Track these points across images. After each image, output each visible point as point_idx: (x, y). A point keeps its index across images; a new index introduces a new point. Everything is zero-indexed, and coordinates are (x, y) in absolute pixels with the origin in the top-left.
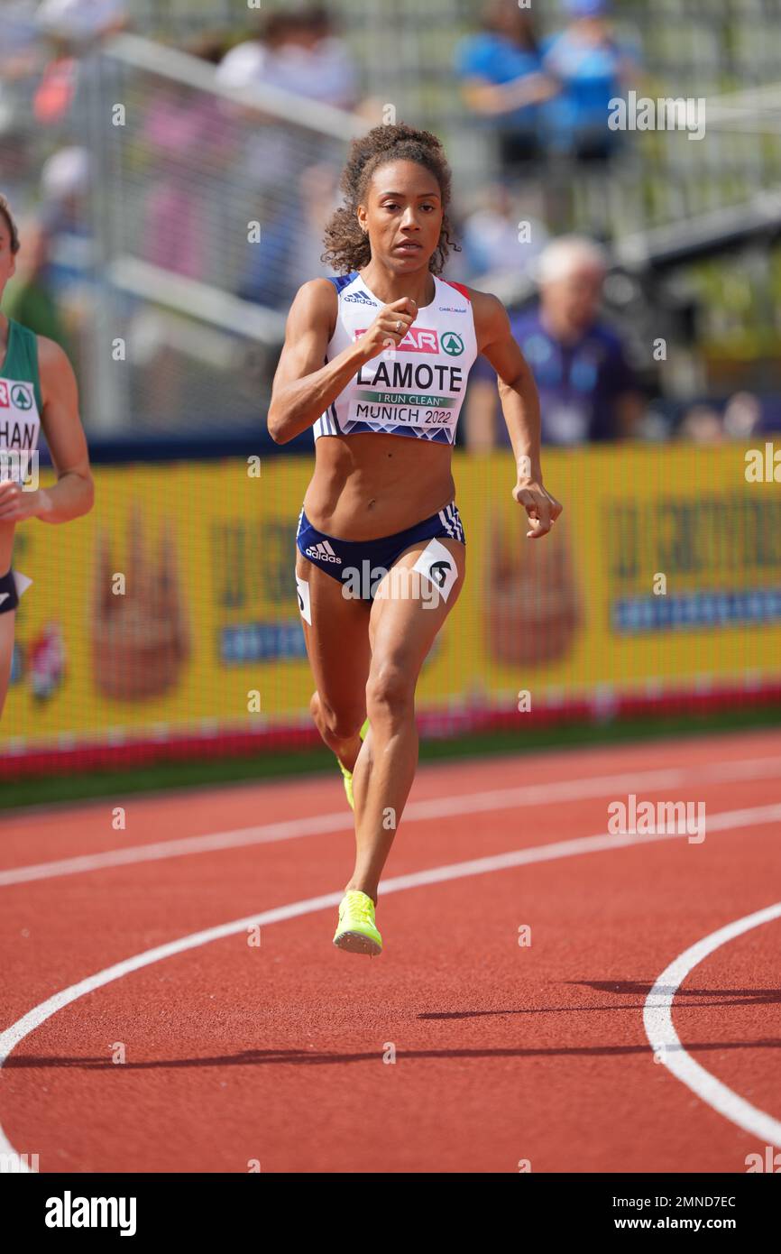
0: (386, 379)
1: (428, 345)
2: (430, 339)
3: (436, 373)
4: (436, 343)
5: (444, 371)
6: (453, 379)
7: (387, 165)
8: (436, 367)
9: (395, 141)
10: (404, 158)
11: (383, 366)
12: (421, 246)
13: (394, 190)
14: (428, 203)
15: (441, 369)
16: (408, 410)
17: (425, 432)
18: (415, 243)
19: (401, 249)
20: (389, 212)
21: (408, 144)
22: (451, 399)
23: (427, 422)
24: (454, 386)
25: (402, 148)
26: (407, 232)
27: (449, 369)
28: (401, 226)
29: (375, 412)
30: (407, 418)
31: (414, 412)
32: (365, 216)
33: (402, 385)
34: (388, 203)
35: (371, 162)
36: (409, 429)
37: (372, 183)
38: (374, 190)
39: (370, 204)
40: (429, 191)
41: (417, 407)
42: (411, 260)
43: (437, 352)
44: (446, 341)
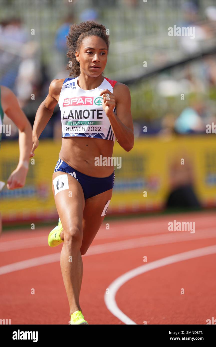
0: (72, 116)
1: (89, 102)
2: (90, 100)
3: (91, 113)
4: (92, 102)
5: (94, 112)
6: (98, 114)
7: (88, 37)
8: (91, 110)
9: (91, 28)
10: (94, 35)
11: (71, 112)
12: (100, 68)
13: (91, 47)
14: (103, 52)
15: (93, 111)
16: (82, 127)
17: (90, 135)
18: (98, 67)
19: (93, 68)
20: (88, 55)
21: (95, 29)
22: (99, 122)
23: (88, 131)
24: (99, 117)
25: (93, 31)
26: (94, 62)
27: (97, 110)
28: (93, 60)
29: (71, 129)
30: (82, 130)
31: (84, 128)
32: (78, 55)
33: (78, 118)
34: (88, 51)
35: (82, 36)
36: (84, 134)
37: (82, 43)
38: (83, 46)
39: (81, 51)
40: (103, 48)
41: (85, 126)
42: (96, 73)
43: (92, 104)
44: (97, 101)
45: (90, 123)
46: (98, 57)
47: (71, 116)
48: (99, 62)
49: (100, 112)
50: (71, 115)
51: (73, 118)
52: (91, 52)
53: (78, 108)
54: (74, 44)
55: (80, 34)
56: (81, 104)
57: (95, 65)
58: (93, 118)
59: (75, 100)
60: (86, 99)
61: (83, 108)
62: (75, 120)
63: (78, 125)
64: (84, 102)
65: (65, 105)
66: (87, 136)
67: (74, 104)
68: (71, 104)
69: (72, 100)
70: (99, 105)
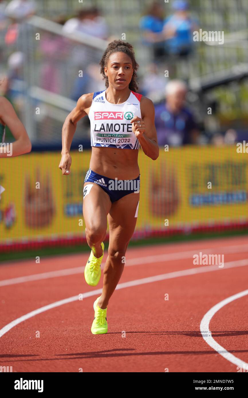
0: (104, 129)
1: (119, 117)
2: (120, 115)
3: (122, 126)
4: (122, 116)
5: (125, 125)
6: (128, 128)
7: (114, 54)
8: (122, 124)
10: (120, 51)
11: (103, 125)
12: (125, 80)
14: (128, 66)
17: (120, 146)
19: (119, 81)
20: (114, 69)
21: (121, 47)
22: (129, 135)
23: (119, 143)
24: (129, 130)
25: (119, 48)
26: (120, 75)
27: (127, 124)
28: (118, 74)
29: (102, 140)
30: (112, 142)
31: (114, 140)
32: (107, 71)
33: (109, 131)
34: (114, 66)
35: (109, 53)
36: (114, 146)
37: (109, 59)
38: (109, 62)
39: (108, 66)
40: (128, 62)
41: (116, 138)
42: (122, 85)
43: (122, 119)
44: (127, 115)
46: (123, 70)
47: (102, 129)
49: (129, 126)
50: (102, 128)
51: (105, 131)
52: (117, 66)
53: (110, 122)
56: (112, 118)
57: (120, 78)
58: (123, 131)
59: (107, 115)
60: (117, 114)
61: (114, 122)
64: (115, 116)
65: (96, 118)
66: (118, 147)
67: (106, 118)
68: (103, 118)
69: (103, 114)
70: (129, 119)
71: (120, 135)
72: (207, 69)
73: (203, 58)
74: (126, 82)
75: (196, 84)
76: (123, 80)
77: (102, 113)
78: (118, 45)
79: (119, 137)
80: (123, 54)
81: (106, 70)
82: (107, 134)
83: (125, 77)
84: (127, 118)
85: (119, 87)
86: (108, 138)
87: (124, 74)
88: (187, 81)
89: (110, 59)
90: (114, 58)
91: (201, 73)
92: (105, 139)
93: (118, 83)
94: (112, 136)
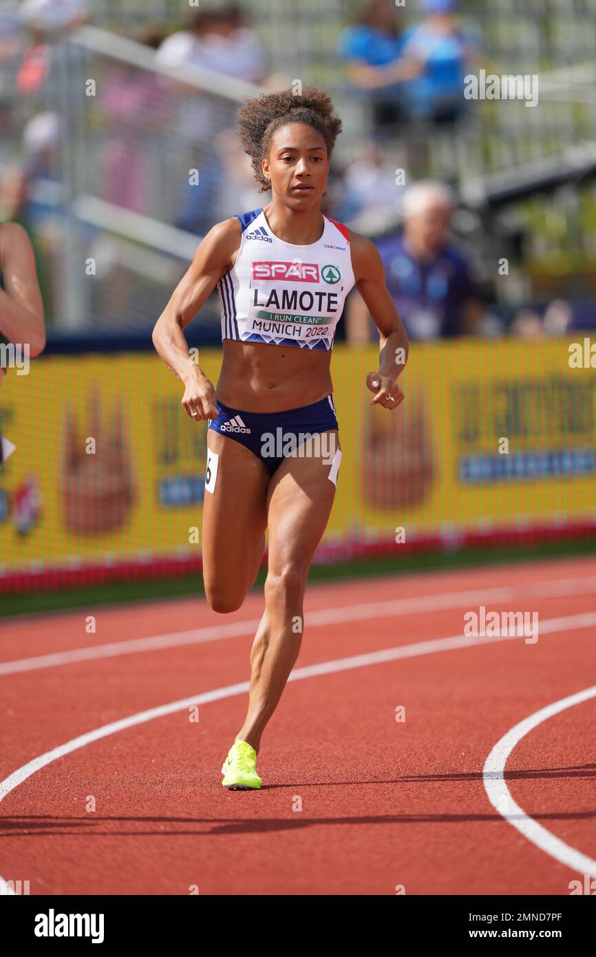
1: (311, 276)
2: (312, 271)
4: (317, 275)
5: (323, 297)
7: (283, 127)
9: (290, 108)
10: (297, 121)
11: (274, 292)
12: (312, 188)
13: (289, 146)
14: (316, 156)
15: (321, 295)
16: (293, 327)
17: (307, 343)
18: (308, 186)
19: (298, 191)
20: (286, 163)
21: (299, 110)
22: (329, 318)
23: (307, 336)
24: (331, 308)
25: (295, 114)
26: (301, 177)
27: (327, 294)
28: (296, 173)
29: (267, 327)
30: (292, 333)
31: (297, 328)
32: (267, 167)
33: (289, 308)
34: (285, 156)
35: (271, 125)
36: (294, 341)
37: (272, 141)
38: (274, 147)
39: (271, 158)
40: (317, 146)
41: (300, 325)
42: (305, 200)
43: (317, 281)
44: (326, 272)
45: (312, 320)
46: (306, 165)
47: (273, 303)
48: (309, 175)
49: (332, 299)
50: (273, 299)
51: (278, 307)
52: (291, 156)
53: (291, 286)
54: (258, 141)
55: (269, 122)
56: (295, 279)
57: (300, 182)
58: (320, 310)
59: (282, 269)
61: (300, 287)
62: (281, 311)
63: (285, 321)
64: (302, 274)
65: (258, 276)
66: (302, 346)
67: (280, 276)
68: (273, 275)
69: (273, 267)
70: (331, 282)
71: (312, 318)
72: (502, 153)
73: (493, 129)
74: (314, 191)
75: (475, 190)
76: (308, 188)
77: (271, 264)
78: (292, 106)
79: (310, 323)
80: (306, 127)
81: (266, 165)
82: (283, 315)
83: (313, 182)
84: (329, 279)
85: (298, 204)
86: (282, 324)
87: (311, 174)
88: (453, 182)
89: (273, 139)
90: (285, 136)
91: (487, 162)
92: (274, 325)
93: (298, 196)
94: (294, 319)
